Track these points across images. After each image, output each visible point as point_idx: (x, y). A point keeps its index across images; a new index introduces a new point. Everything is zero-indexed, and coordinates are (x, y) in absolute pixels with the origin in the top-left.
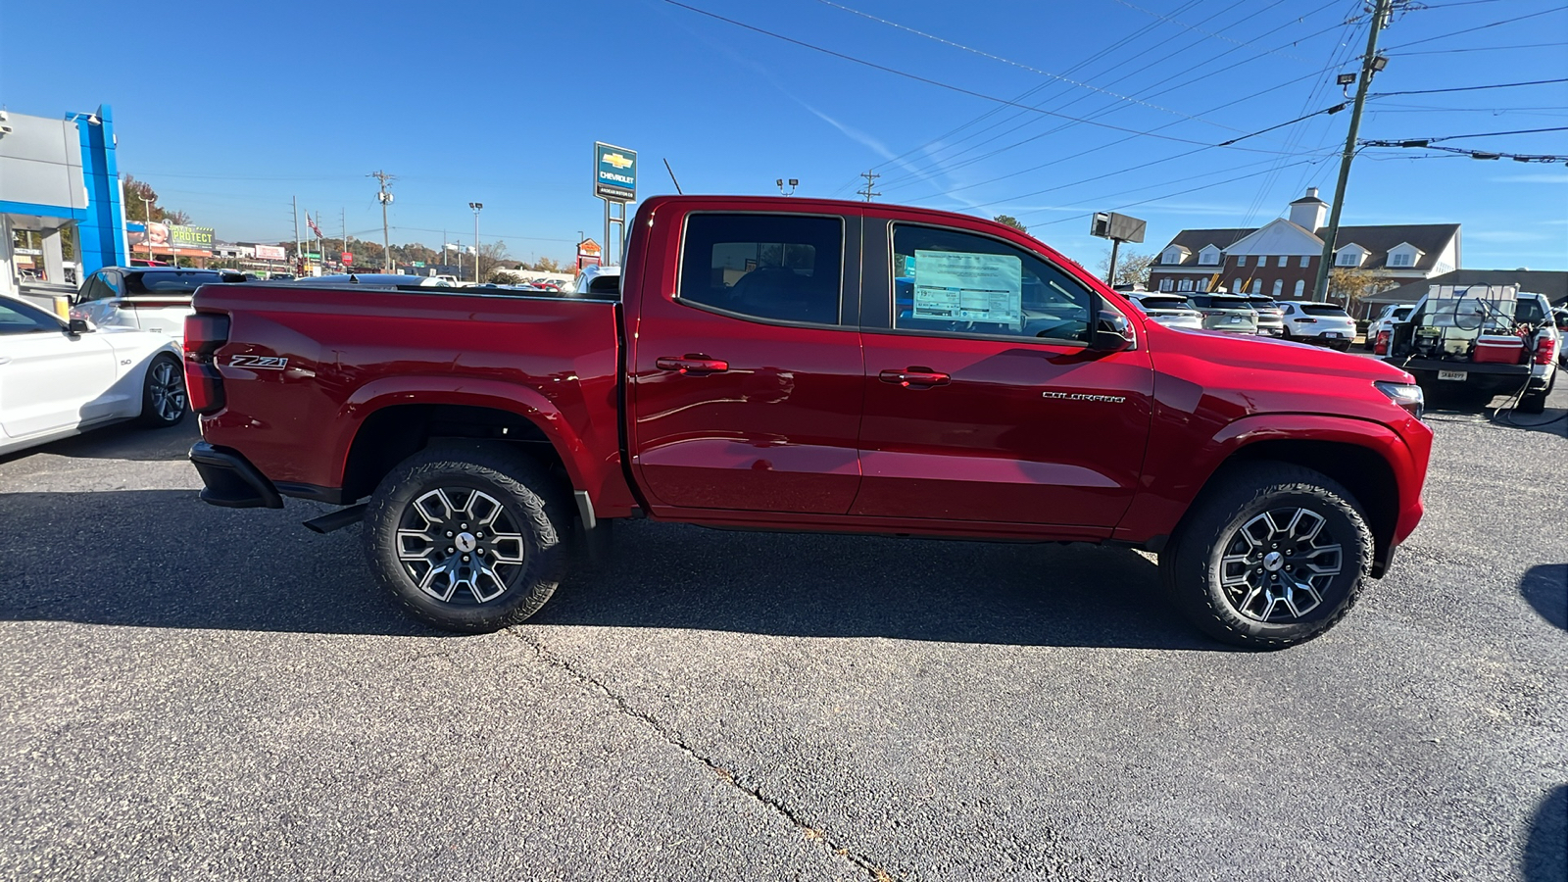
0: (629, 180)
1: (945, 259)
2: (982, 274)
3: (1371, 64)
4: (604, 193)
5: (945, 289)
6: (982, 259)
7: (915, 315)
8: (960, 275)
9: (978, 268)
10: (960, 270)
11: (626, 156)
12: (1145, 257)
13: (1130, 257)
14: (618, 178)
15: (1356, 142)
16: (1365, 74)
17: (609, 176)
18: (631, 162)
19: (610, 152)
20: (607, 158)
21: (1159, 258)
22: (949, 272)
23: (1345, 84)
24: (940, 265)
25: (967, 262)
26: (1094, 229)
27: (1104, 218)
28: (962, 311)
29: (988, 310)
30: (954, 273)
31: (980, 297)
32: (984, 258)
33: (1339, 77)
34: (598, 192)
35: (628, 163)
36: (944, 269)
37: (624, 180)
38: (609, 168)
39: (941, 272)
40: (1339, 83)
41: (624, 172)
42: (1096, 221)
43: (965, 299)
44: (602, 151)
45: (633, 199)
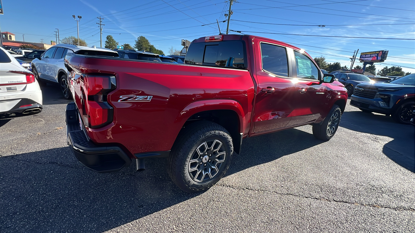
3: (230, 13)
12: (179, 51)
13: (175, 50)
15: (228, 30)
16: (229, 14)
21: (182, 51)
23: (226, 16)
26: (182, 44)
27: (184, 41)
33: (225, 14)
40: (225, 16)
42: (182, 42)
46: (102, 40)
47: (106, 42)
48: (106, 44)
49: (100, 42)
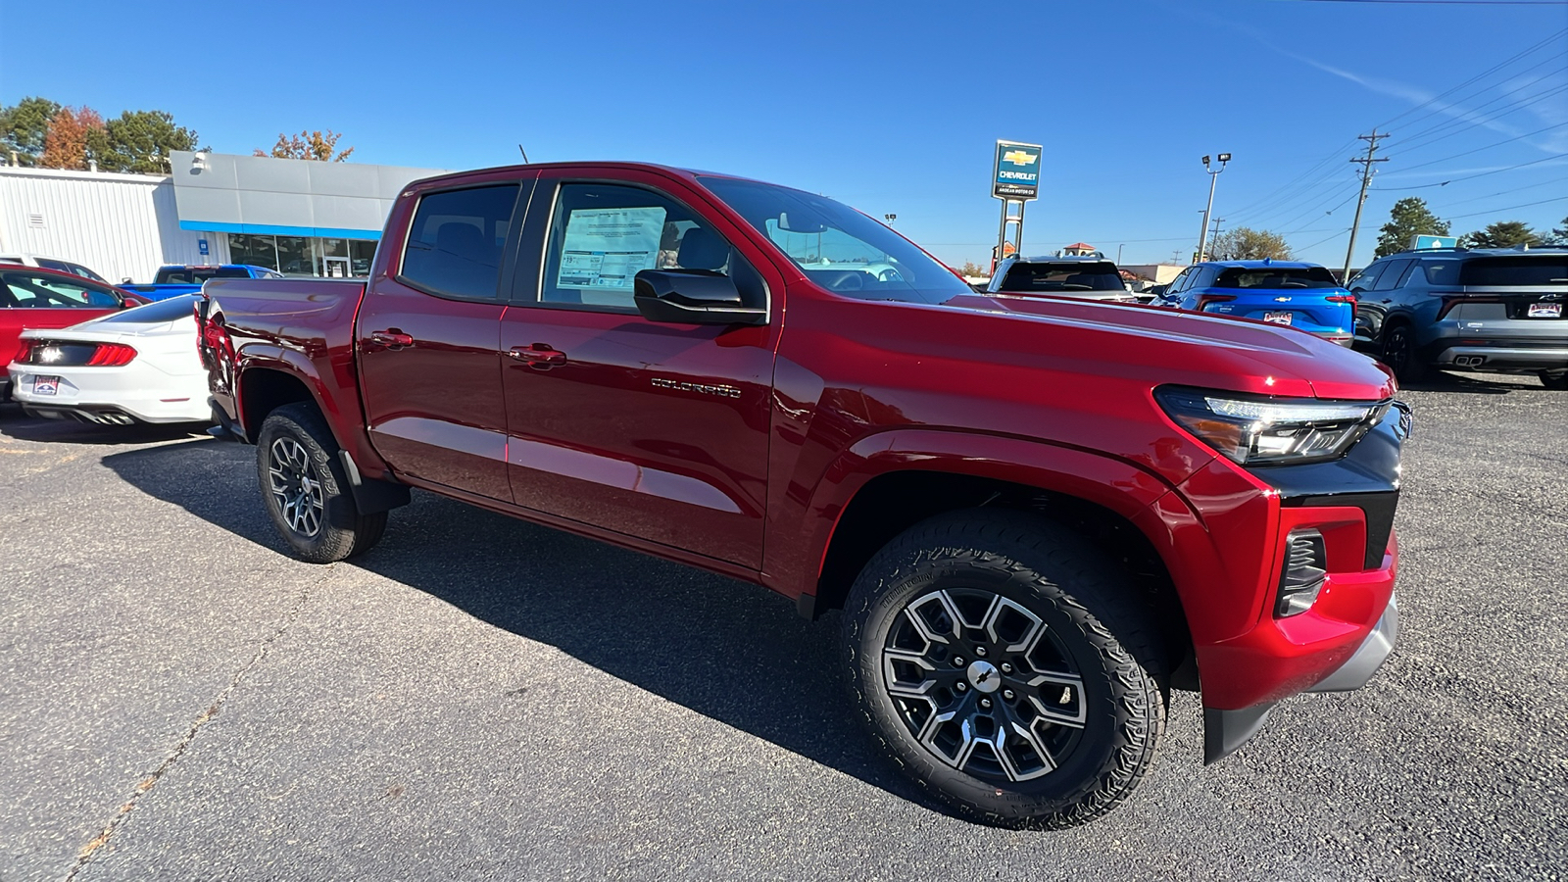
0: (1032, 177)
1: (596, 218)
2: (628, 233)
4: (1003, 193)
5: (590, 253)
6: (629, 214)
7: (559, 285)
8: (608, 235)
9: (625, 226)
10: (607, 230)
11: (1029, 151)
14: (1019, 175)
17: (1009, 175)
18: (1035, 157)
19: (1012, 149)
20: (1009, 156)
22: (597, 234)
24: (590, 226)
25: (615, 219)
28: (600, 279)
29: (624, 277)
30: (602, 234)
31: (620, 261)
32: (633, 213)
34: (996, 193)
35: (1032, 159)
36: (594, 230)
37: (1025, 178)
38: (1012, 167)
39: (591, 234)
41: (1027, 169)
43: (608, 264)
44: (1002, 150)
45: (1034, 196)
46: (1359, 225)
47: (1382, 230)
48: (1380, 239)
49: (1351, 231)
